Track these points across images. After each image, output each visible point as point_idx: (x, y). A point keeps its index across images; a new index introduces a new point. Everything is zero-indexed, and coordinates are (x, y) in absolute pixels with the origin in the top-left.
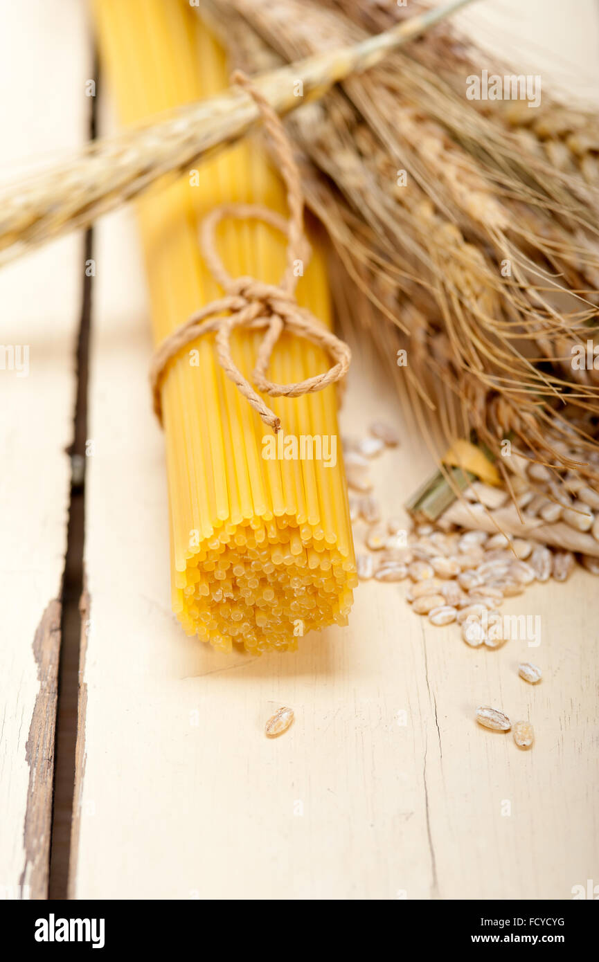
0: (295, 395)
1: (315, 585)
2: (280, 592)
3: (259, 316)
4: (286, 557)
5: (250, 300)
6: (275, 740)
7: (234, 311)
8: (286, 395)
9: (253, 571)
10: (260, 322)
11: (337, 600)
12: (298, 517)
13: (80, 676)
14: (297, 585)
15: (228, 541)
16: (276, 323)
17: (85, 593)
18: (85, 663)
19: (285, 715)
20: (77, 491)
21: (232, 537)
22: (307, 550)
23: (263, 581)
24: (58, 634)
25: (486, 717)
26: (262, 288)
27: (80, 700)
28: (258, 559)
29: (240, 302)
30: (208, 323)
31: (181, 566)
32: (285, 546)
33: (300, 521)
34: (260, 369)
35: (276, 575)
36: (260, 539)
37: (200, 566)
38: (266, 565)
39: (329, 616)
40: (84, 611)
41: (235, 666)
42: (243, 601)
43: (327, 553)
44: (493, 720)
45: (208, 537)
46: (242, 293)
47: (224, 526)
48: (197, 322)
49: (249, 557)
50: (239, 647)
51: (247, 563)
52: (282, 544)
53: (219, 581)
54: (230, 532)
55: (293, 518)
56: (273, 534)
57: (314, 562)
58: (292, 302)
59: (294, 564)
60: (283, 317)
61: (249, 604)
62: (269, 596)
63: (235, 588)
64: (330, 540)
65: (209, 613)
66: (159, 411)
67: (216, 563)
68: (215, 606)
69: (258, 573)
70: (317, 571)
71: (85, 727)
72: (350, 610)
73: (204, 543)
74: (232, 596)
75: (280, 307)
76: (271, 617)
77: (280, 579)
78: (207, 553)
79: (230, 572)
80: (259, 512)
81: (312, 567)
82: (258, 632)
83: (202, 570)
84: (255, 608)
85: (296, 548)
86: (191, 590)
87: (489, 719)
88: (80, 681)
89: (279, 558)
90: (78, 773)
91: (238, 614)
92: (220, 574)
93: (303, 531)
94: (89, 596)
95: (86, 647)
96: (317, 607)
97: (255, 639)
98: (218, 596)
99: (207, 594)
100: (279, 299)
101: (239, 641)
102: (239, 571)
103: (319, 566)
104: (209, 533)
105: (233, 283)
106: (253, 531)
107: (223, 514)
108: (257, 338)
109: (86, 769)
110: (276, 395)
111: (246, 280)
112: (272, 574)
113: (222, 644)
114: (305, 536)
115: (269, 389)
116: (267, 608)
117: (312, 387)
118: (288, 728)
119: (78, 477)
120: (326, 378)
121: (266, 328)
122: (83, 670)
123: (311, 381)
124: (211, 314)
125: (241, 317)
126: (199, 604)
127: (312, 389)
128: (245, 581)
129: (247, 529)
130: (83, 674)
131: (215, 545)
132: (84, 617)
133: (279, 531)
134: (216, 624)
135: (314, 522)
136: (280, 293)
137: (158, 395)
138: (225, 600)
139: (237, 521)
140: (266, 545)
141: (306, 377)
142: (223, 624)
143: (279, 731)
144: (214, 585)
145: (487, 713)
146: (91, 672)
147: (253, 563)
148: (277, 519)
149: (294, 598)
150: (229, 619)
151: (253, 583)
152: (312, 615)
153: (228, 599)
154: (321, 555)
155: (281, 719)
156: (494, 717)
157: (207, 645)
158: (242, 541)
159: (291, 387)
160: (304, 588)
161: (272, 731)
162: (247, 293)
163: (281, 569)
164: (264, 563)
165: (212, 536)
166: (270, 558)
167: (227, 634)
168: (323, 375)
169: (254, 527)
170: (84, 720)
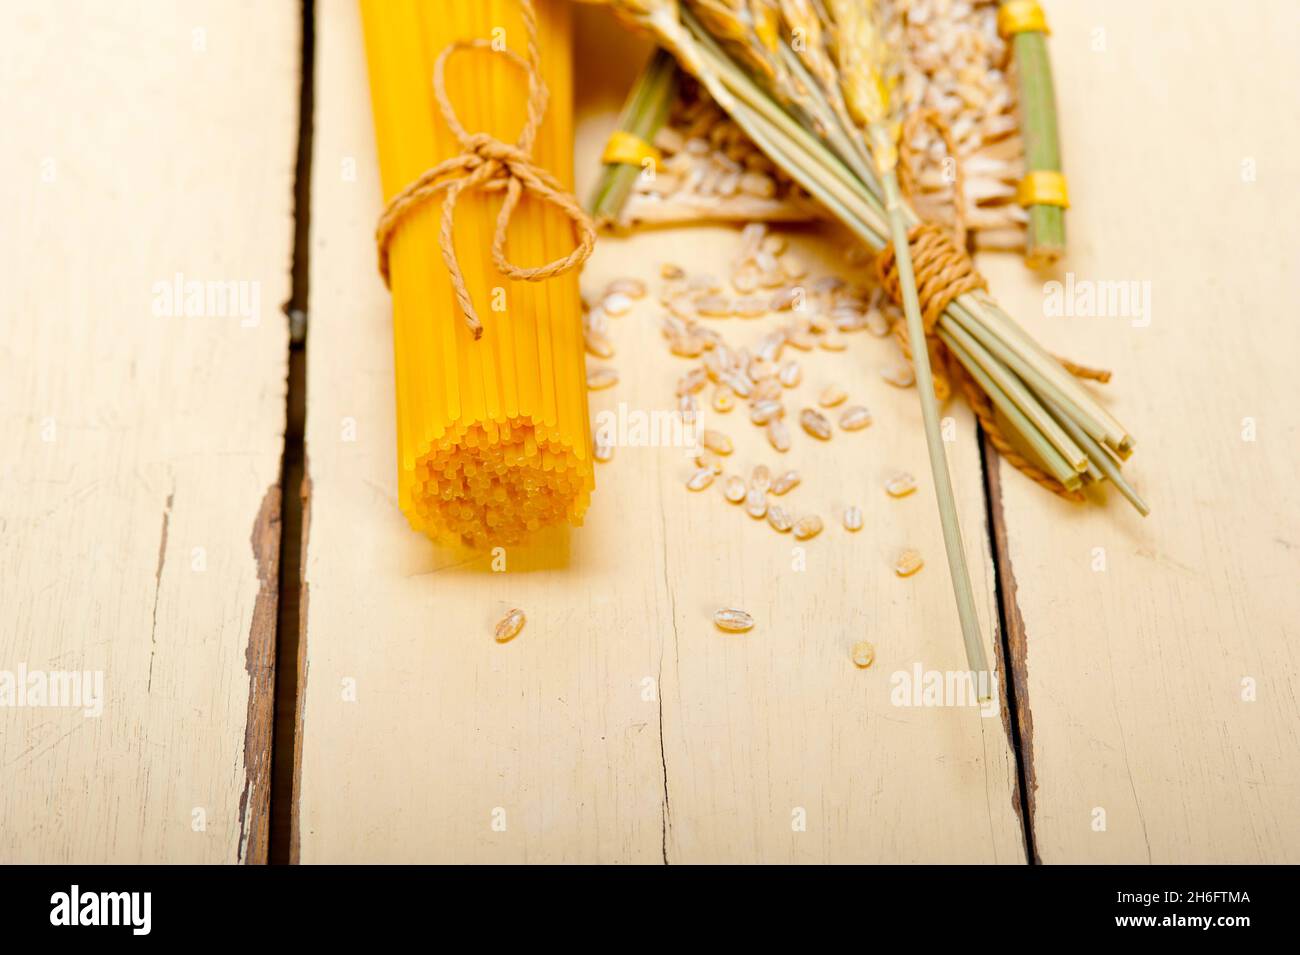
0: (537, 279)
1: (549, 487)
2: (513, 492)
3: (494, 176)
4: (520, 459)
5: (485, 159)
6: (504, 645)
7: (469, 170)
8: (528, 279)
9: (486, 471)
10: (497, 184)
11: (572, 500)
12: (533, 418)
13: (301, 575)
14: (530, 487)
15: (459, 442)
16: (514, 186)
17: (306, 478)
18: (306, 559)
19: (516, 618)
20: (297, 349)
21: (463, 437)
22: (543, 450)
23: (496, 481)
24: (278, 525)
25: (728, 621)
26: (498, 147)
27: (302, 602)
28: (491, 461)
29: (476, 160)
30: (440, 183)
31: (410, 465)
32: (518, 446)
33: (535, 421)
34: (498, 245)
35: (509, 475)
36: (493, 439)
37: (429, 465)
38: (499, 467)
39: (564, 515)
40: (305, 499)
41: (465, 561)
42: (473, 501)
43: (563, 454)
44: (736, 622)
45: (439, 437)
46: (477, 150)
47: (454, 426)
48: (428, 181)
49: (481, 458)
50: (469, 541)
51: (479, 463)
52: (515, 444)
53: (449, 480)
54: (459, 433)
55: (529, 418)
56: (507, 436)
57: (548, 464)
58: (531, 163)
59: (528, 466)
60: (521, 180)
61: (479, 503)
62: (501, 496)
63: (466, 486)
64: (566, 443)
65: (437, 511)
66: (385, 271)
67: (447, 463)
68: (444, 504)
69: (490, 473)
70: (552, 473)
71: (306, 632)
72: (585, 512)
73: (435, 443)
74: (462, 495)
75: (519, 169)
76: (502, 516)
77: (513, 481)
78: (437, 452)
79: (460, 471)
80: (492, 415)
81: (547, 468)
82: (490, 531)
83: (431, 468)
84: (486, 507)
85: (530, 450)
86: (420, 489)
87: (731, 621)
88: (301, 580)
89: (514, 459)
90: (300, 683)
91: (467, 512)
92: (451, 474)
93: (538, 432)
94: (310, 482)
95: (307, 542)
96: (551, 507)
97: (485, 535)
98: (449, 494)
99: (436, 493)
100: (517, 160)
101: (469, 537)
102: (471, 471)
103: (554, 468)
104: (439, 433)
105: (468, 138)
106: (486, 433)
107: (454, 415)
108: (493, 201)
109: (309, 677)
110: (516, 278)
111: (484, 137)
112: (505, 475)
113: (452, 539)
114: (539, 437)
115: (509, 272)
116: (499, 508)
117: (555, 272)
118: (518, 632)
119: (298, 334)
120: (570, 261)
121: (505, 190)
122: (304, 567)
123: (553, 265)
124: (444, 173)
125: (475, 176)
126: (427, 501)
127: (554, 274)
128: (475, 480)
129: (478, 429)
130: (305, 571)
131: (446, 446)
132: (307, 505)
133: (513, 430)
134: (444, 520)
135: (550, 423)
136: (519, 154)
137: (385, 255)
138: (454, 499)
139: (468, 423)
140: (498, 447)
141: (546, 262)
142: (452, 521)
143: (509, 635)
144: (444, 483)
145: (727, 616)
146: (314, 571)
147: (485, 464)
148: (511, 421)
149: (527, 498)
150: (458, 518)
151: (484, 483)
152: (546, 514)
153: (458, 498)
154: (557, 456)
155: (511, 624)
156: (736, 617)
157: (435, 540)
158: (473, 442)
159: (533, 271)
160: (537, 489)
161: (502, 636)
162: (484, 151)
163: (516, 470)
164: (497, 465)
165: (443, 438)
166: (503, 459)
167: (455, 531)
168: (566, 258)
169: (486, 429)
170: (306, 623)
